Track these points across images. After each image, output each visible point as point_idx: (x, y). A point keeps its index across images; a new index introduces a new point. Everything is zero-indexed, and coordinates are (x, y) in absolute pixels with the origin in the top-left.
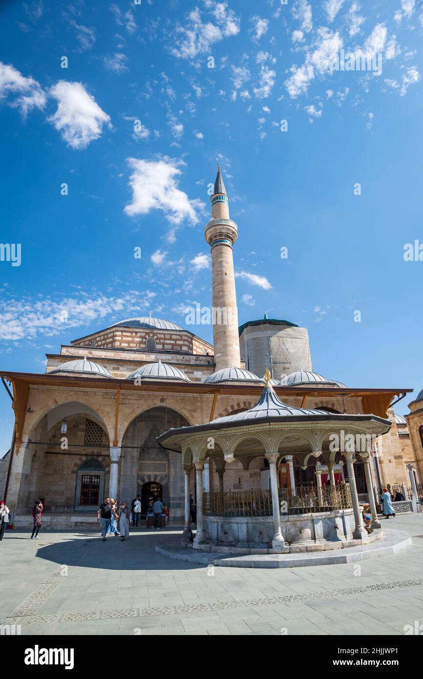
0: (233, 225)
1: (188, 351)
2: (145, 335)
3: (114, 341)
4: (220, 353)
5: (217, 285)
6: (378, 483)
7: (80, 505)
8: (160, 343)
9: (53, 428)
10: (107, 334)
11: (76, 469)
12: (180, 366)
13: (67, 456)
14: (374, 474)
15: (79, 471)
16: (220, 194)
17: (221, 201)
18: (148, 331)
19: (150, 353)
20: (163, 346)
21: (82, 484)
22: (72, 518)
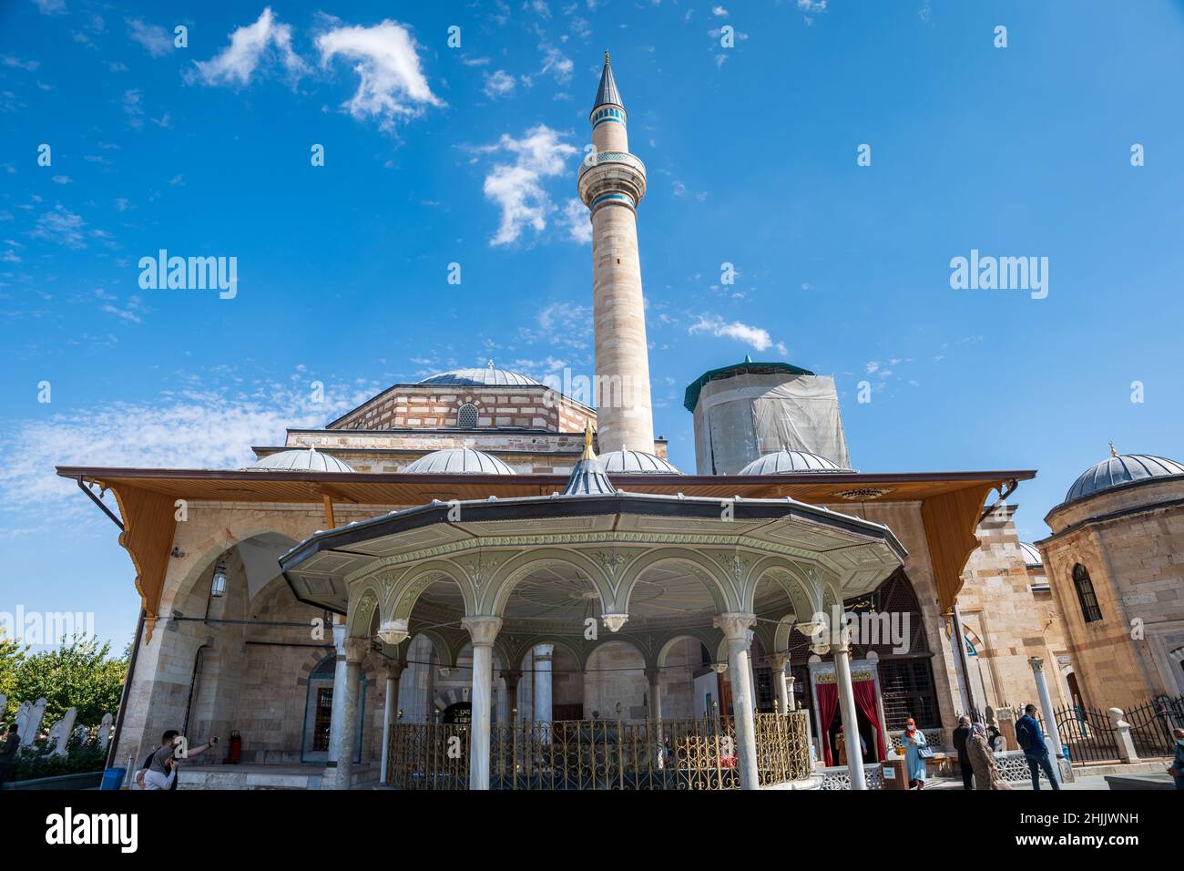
0: (636, 164)
1: (547, 428)
2: (457, 400)
3: (394, 415)
4: (605, 425)
5: (601, 286)
6: (966, 703)
7: (315, 750)
8: (486, 414)
9: (260, 592)
10: (383, 404)
11: (306, 675)
12: (524, 458)
13: (288, 649)
14: (955, 682)
15: (313, 680)
16: (606, 106)
17: (610, 120)
18: (461, 391)
19: (464, 436)
20: (494, 420)
21: (319, 707)
22: (249, 776)
